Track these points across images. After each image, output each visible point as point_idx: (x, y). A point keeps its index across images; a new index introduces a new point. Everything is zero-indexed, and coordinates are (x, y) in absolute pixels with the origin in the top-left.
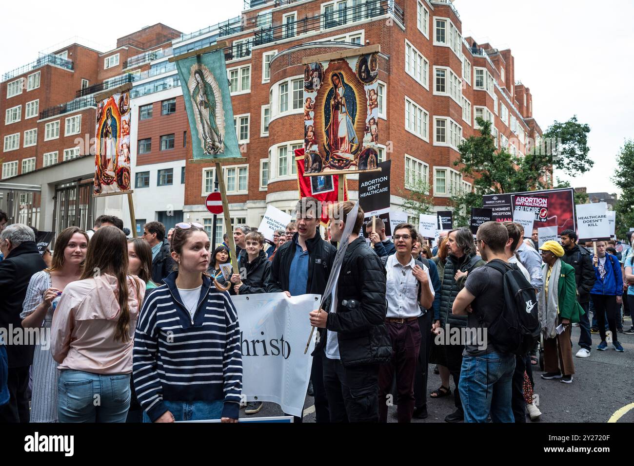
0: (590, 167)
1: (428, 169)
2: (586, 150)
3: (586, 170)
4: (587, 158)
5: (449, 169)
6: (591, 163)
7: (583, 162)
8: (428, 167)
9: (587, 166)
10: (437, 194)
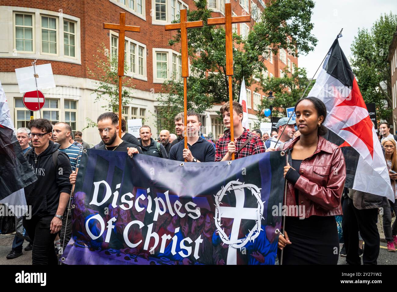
0: (313, 46)
1: (145, 51)
2: (310, 27)
3: (310, 50)
4: (310, 35)
5: (170, 51)
6: (314, 41)
7: (306, 40)
8: (145, 49)
9: (310, 44)
10: (157, 79)
